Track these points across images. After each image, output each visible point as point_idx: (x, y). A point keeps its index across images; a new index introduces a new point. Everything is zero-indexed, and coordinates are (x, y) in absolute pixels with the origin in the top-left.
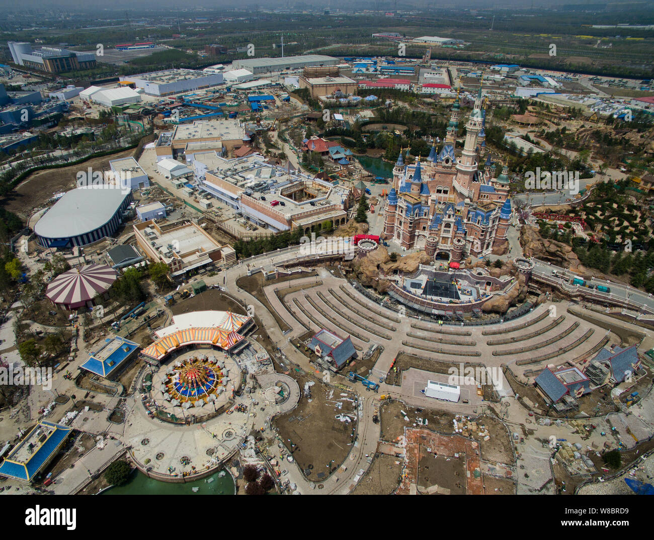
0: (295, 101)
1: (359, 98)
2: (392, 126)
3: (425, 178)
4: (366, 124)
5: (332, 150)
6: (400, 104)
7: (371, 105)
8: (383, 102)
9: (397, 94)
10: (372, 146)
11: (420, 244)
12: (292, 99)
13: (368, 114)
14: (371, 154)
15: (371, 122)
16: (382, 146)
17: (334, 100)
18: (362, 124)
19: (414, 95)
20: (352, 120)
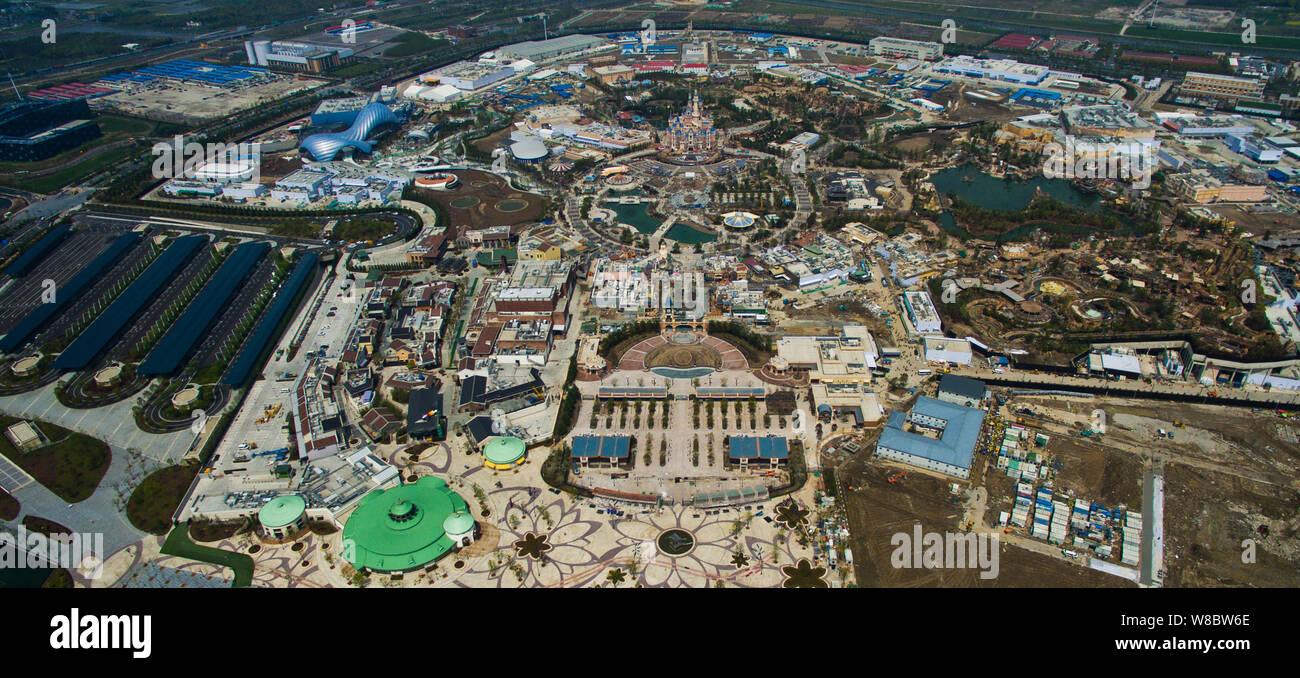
0: (590, 89)
1: (638, 83)
2: (664, 101)
3: (681, 122)
4: (647, 101)
5: (634, 117)
6: (668, 85)
7: (648, 87)
8: (656, 84)
9: (665, 76)
10: (653, 115)
11: (682, 147)
12: (587, 86)
13: (647, 94)
14: (654, 118)
15: (651, 99)
16: (661, 114)
17: (620, 85)
18: (645, 101)
19: (677, 75)
20: (637, 99)
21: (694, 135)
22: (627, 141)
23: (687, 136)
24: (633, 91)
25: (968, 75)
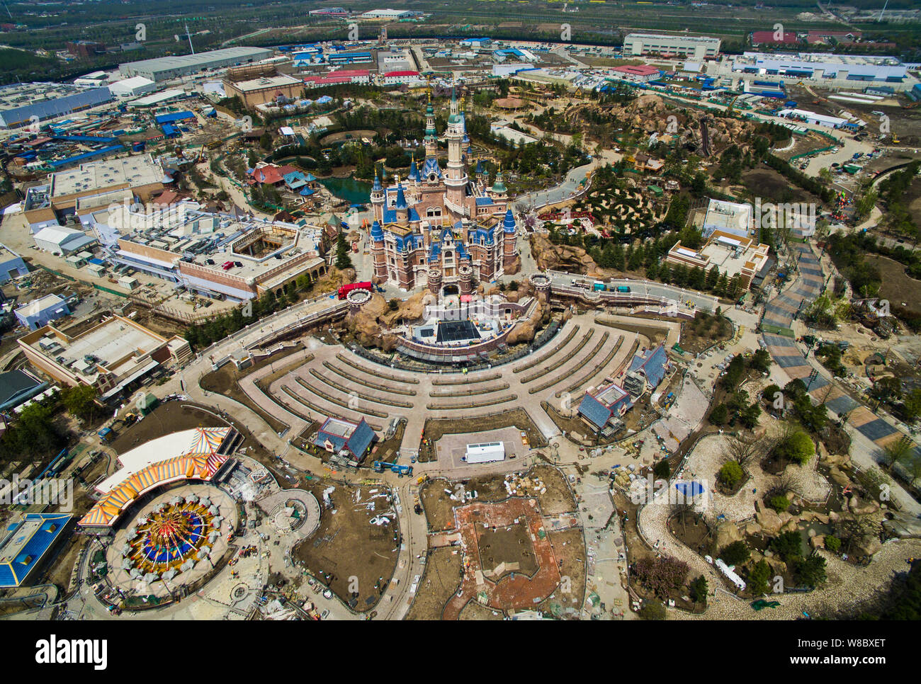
0: (224, 116)
1: (310, 102)
2: (357, 132)
3: (411, 201)
4: (324, 135)
5: (288, 177)
6: (362, 102)
7: (326, 109)
8: (341, 103)
9: (356, 90)
10: (338, 163)
11: (421, 282)
12: (219, 113)
13: (324, 121)
14: (339, 173)
15: (331, 131)
16: (351, 162)
17: (276, 108)
18: (320, 136)
19: (376, 89)
20: (305, 132)
21: (460, 249)
22: (252, 268)
23: (436, 251)
24: (302, 116)
25: (789, 73)
